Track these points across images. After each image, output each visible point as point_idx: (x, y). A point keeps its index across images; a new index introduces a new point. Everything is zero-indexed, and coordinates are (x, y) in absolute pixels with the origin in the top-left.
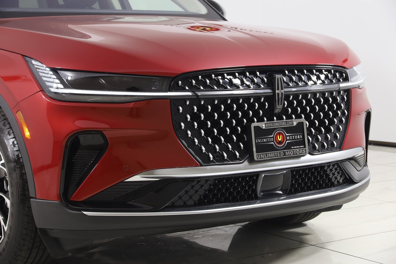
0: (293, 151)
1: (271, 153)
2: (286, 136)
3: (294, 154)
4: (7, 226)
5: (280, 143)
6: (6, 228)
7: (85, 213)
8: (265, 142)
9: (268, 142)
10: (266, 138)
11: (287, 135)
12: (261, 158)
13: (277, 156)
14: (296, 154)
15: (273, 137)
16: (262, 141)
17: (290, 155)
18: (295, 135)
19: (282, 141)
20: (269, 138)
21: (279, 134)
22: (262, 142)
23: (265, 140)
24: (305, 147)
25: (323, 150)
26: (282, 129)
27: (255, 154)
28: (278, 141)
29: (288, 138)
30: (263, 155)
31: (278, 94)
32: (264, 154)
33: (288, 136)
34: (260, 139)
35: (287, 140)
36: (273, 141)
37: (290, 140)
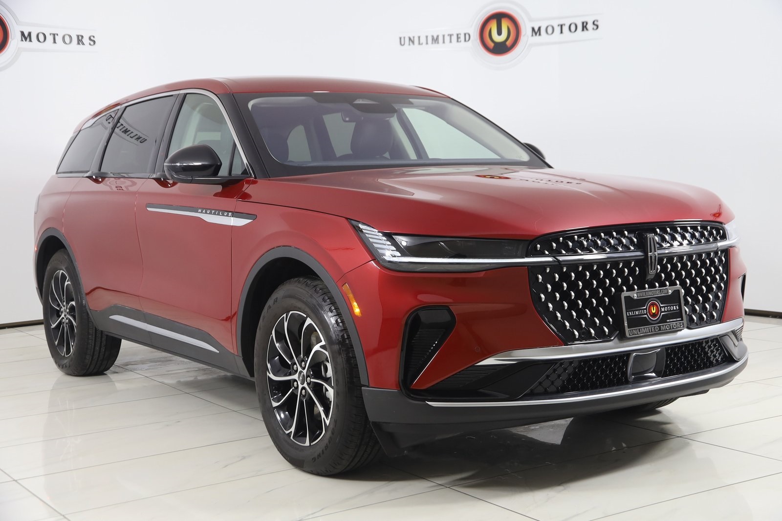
0: (669, 324)
1: (644, 328)
2: (661, 307)
3: (670, 329)
4: (329, 420)
5: (654, 315)
6: (328, 422)
7: (429, 403)
8: (637, 315)
9: (640, 315)
10: (638, 310)
11: (662, 305)
12: (633, 335)
13: (652, 332)
14: (673, 328)
15: (646, 309)
16: (634, 313)
17: (666, 329)
18: (670, 306)
19: (656, 313)
20: (642, 310)
21: (653, 305)
22: (634, 315)
23: (637, 313)
24: (682, 320)
25: (701, 323)
26: (655, 299)
27: (627, 330)
28: (652, 314)
29: (663, 310)
30: (635, 330)
31: (651, 257)
32: (637, 329)
33: (663, 307)
34: (631, 311)
35: (662, 312)
36: (646, 314)
37: (665, 311)
